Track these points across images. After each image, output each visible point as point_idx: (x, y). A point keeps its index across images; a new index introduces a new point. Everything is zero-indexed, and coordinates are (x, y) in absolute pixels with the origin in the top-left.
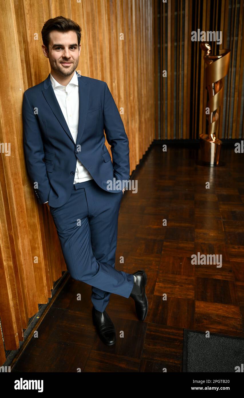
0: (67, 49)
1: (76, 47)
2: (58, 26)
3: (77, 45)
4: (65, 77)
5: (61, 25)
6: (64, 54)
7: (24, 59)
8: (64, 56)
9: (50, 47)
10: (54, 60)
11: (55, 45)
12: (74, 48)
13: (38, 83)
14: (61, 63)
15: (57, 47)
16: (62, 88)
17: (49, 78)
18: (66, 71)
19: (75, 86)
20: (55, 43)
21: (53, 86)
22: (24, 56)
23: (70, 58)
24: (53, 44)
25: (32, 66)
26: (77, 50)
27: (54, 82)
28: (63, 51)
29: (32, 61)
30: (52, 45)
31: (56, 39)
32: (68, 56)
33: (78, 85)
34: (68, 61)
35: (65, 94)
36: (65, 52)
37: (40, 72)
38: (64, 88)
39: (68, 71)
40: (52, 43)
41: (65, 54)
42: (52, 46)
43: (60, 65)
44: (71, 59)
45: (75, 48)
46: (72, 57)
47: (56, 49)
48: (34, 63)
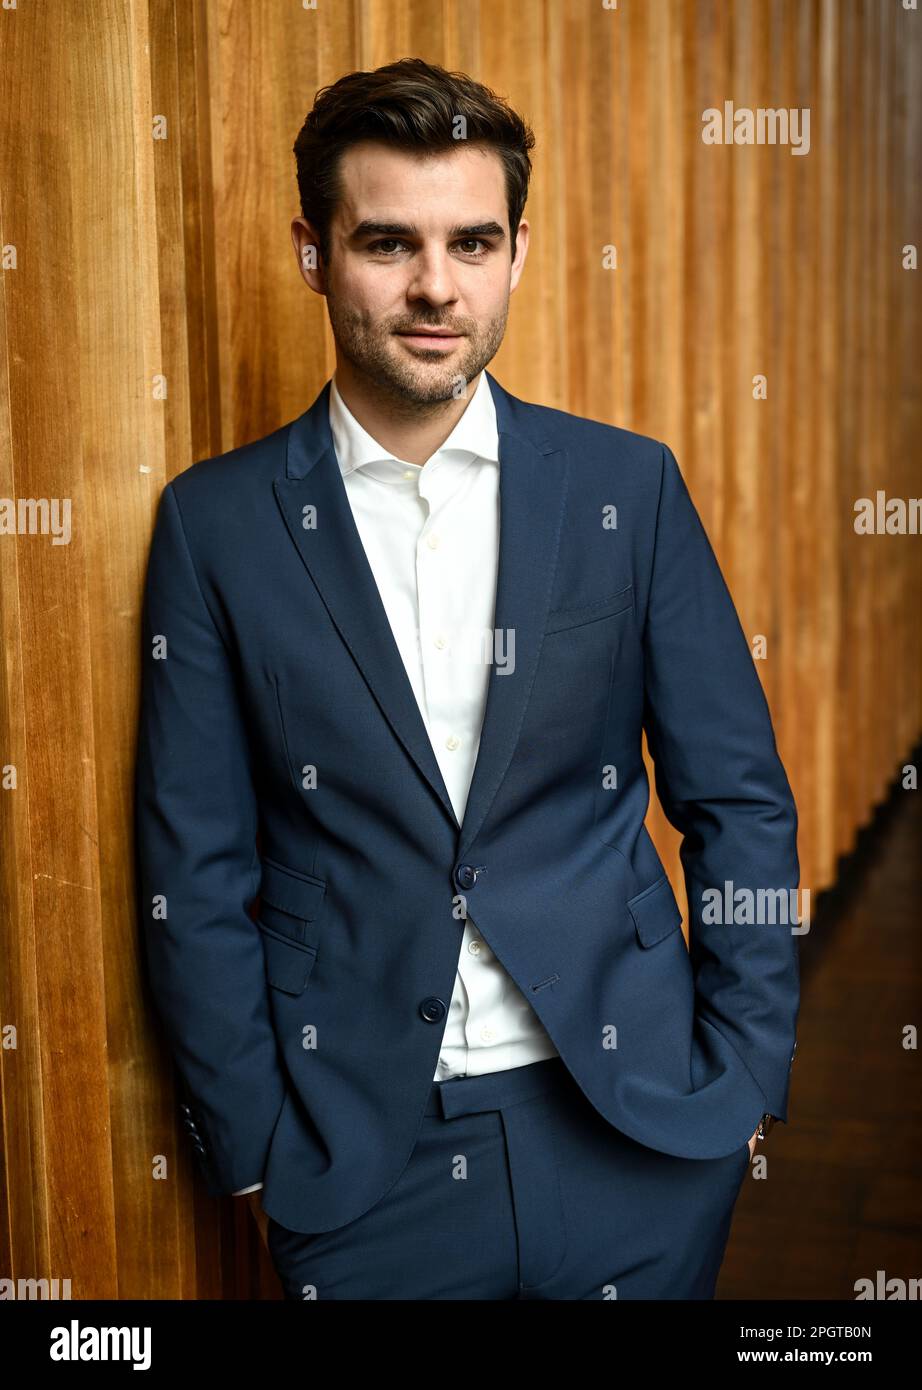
0: (436, 249)
1: (493, 238)
2: (391, 122)
3: (498, 230)
4: (419, 409)
5: (407, 115)
6: (418, 279)
7: (180, 295)
8: (414, 290)
9: (339, 232)
10: (359, 314)
11: (366, 229)
12: (479, 245)
13: (255, 437)
14: (400, 332)
15: (379, 237)
16: (395, 472)
17: (321, 408)
18: (425, 375)
19: (478, 461)
20: (368, 213)
21: (342, 457)
22: (180, 277)
23: (451, 303)
24: (354, 222)
25: (225, 326)
26: (498, 260)
27: (350, 439)
28: (415, 260)
29: (226, 300)
30: (348, 223)
31: (374, 190)
32: (438, 289)
33: (495, 458)
34: (438, 321)
35: (414, 508)
36: (425, 266)
37: (270, 360)
38: (409, 474)
39: (437, 378)
40: (352, 210)
41: (426, 279)
42: (351, 231)
43: (393, 347)
44: (459, 310)
45: (489, 247)
46: (465, 298)
47: (372, 248)
48: (238, 310)
